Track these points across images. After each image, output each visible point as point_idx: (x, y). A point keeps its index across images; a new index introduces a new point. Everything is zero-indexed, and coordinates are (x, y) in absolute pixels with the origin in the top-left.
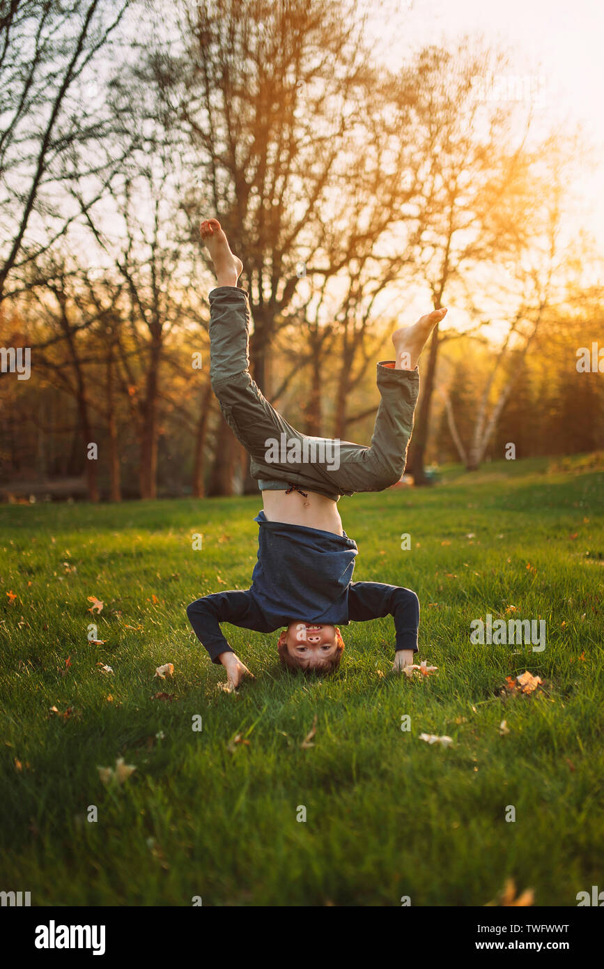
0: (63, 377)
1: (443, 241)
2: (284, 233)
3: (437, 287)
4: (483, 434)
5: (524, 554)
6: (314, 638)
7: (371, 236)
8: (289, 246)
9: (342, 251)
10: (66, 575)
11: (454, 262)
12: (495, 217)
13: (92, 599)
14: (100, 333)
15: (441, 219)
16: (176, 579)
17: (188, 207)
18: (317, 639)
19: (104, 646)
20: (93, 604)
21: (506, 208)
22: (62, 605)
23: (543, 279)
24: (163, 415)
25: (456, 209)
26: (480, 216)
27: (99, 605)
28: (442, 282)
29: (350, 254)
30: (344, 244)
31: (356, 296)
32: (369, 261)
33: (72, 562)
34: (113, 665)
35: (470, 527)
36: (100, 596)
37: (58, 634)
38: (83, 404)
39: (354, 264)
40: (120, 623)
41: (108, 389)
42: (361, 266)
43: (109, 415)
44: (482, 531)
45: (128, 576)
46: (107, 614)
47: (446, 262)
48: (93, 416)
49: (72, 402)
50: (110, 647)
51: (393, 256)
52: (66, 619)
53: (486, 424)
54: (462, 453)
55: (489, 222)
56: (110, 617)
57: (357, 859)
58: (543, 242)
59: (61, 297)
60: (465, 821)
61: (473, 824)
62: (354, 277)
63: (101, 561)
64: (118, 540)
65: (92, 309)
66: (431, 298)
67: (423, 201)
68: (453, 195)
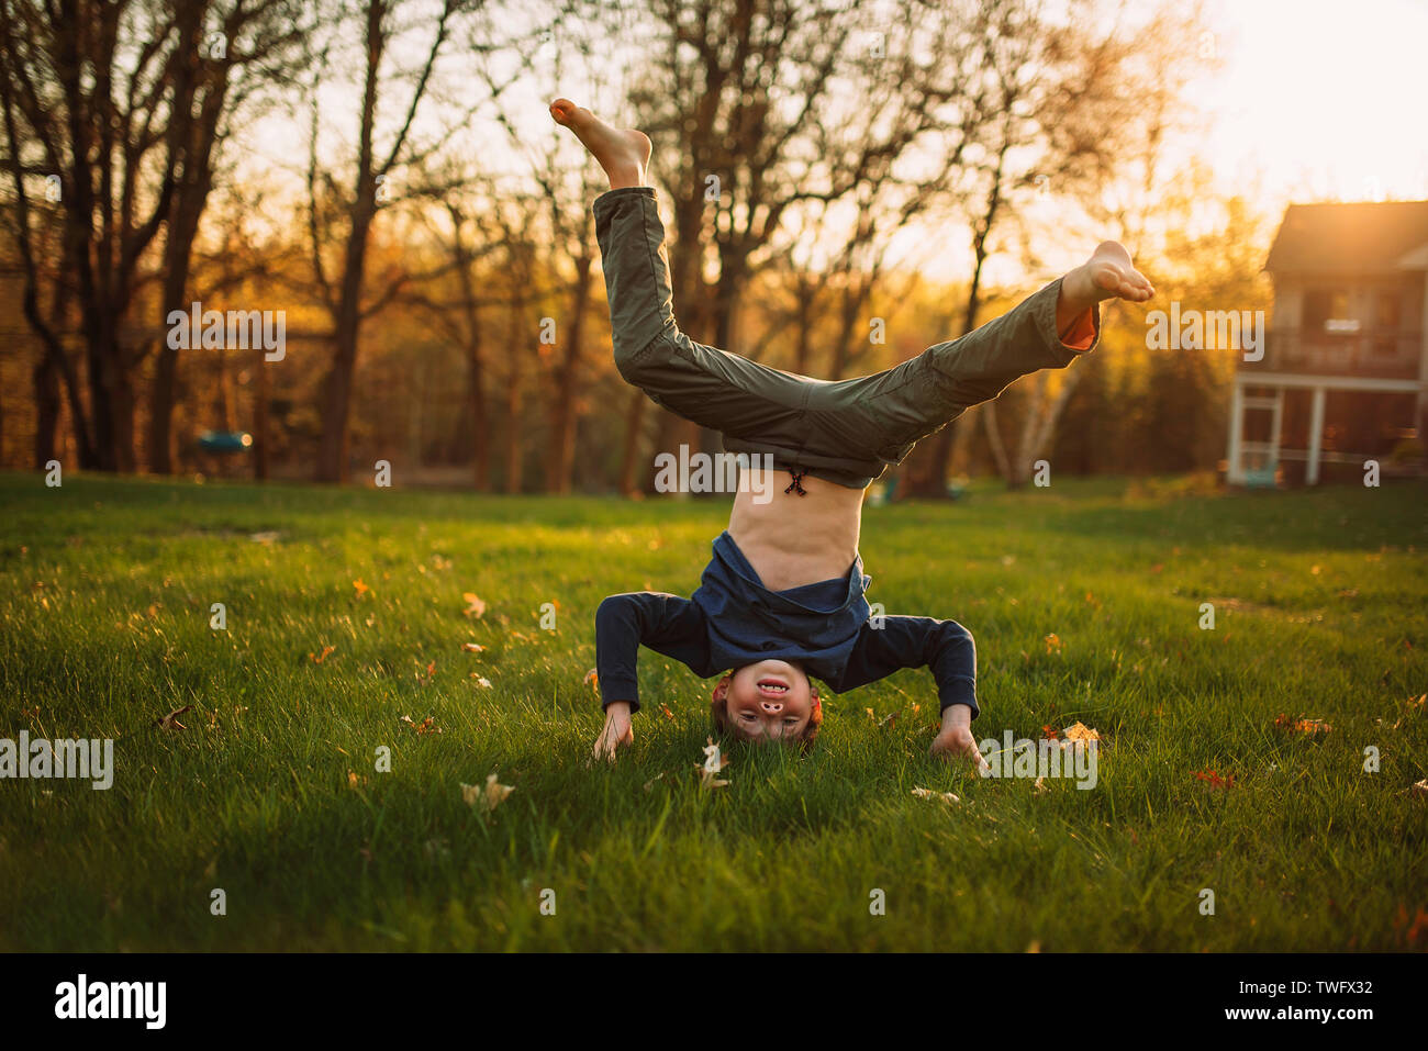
0: (452, 327)
1: (993, 161)
2: (769, 141)
3: (982, 226)
4: (1036, 438)
5: (1083, 581)
6: (772, 706)
7: (891, 150)
8: (774, 157)
9: (849, 169)
10: (438, 572)
11: (1006, 191)
12: (1070, 131)
13: (470, 597)
14: (505, 269)
15: (993, 131)
16: (588, 584)
17: (638, 98)
18: (777, 707)
19: (482, 655)
20: (471, 604)
21: (1088, 119)
22: (428, 604)
23: (1133, 223)
24: (586, 387)
25: (1014, 119)
26: (1048, 129)
27: (479, 607)
28: (989, 219)
29: (859, 176)
30: (852, 159)
31: (865, 235)
32: (886, 187)
33: (445, 556)
34: (494, 678)
35: (1008, 550)
36: (482, 596)
37: (421, 637)
38: (476, 364)
39: (864, 190)
40: (507, 630)
41: (512, 347)
42: (875, 191)
43: (511, 381)
44: (1024, 555)
45: (522, 577)
46: (490, 618)
47: (995, 191)
48: (489, 382)
49: (460, 361)
50: (490, 658)
51: (922, 180)
52: (434, 621)
53: (1040, 424)
54: (1003, 463)
55: (1061, 136)
56: (494, 622)
57: (818, 916)
58: (1137, 169)
59: (458, 217)
60: (975, 884)
61: (986, 890)
62: (864, 207)
63: (487, 558)
64: (513, 536)
65: (497, 234)
66: (972, 241)
67: (968, 105)
68: (1010, 97)
